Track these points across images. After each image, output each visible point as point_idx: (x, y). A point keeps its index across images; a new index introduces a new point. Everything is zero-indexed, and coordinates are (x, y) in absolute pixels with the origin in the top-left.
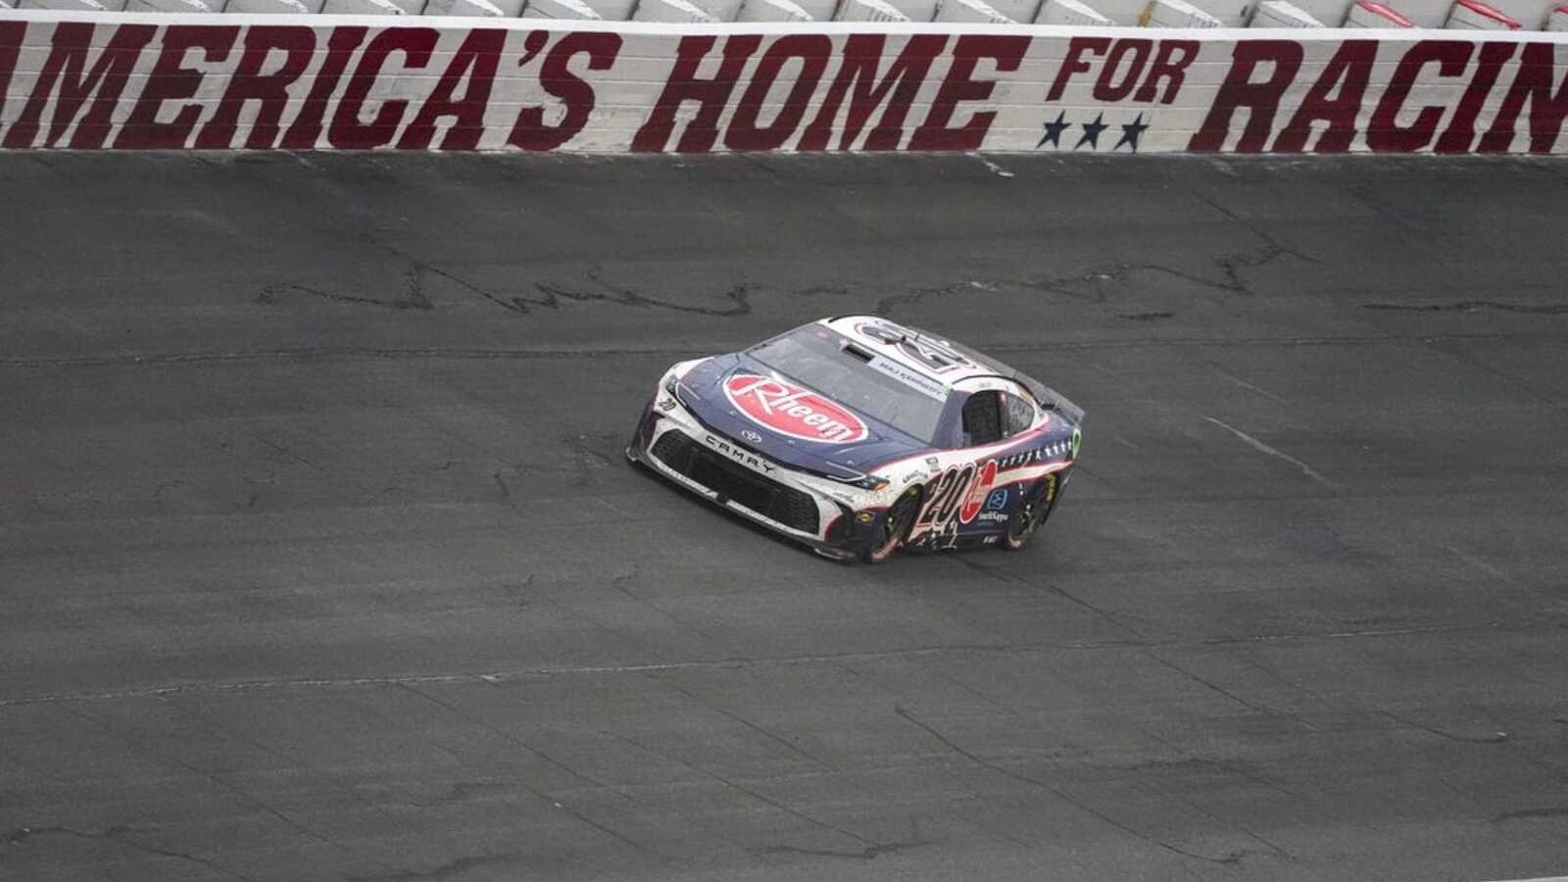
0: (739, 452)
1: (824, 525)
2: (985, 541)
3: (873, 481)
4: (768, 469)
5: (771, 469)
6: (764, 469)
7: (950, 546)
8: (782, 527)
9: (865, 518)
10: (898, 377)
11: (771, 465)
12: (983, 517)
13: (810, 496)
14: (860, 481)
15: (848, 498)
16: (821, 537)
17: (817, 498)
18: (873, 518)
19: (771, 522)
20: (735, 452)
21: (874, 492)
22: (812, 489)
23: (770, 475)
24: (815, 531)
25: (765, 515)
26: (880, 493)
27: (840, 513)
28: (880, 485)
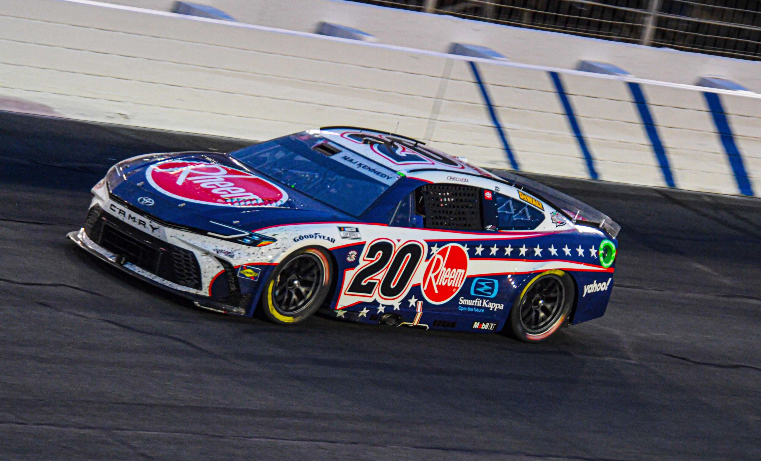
0: (132, 216)
1: (206, 282)
2: (476, 325)
3: (257, 238)
4: (154, 229)
5: (156, 229)
6: (151, 229)
7: (416, 323)
8: (167, 283)
9: (249, 273)
10: (354, 167)
11: (156, 225)
12: (463, 301)
13: (192, 253)
14: (242, 238)
15: (228, 254)
16: (205, 292)
17: (198, 254)
18: (258, 275)
19: (158, 280)
20: (130, 216)
21: (257, 248)
22: (193, 246)
23: (155, 234)
24: (199, 286)
25: (154, 273)
26: (264, 249)
27: (222, 268)
28: (263, 243)
